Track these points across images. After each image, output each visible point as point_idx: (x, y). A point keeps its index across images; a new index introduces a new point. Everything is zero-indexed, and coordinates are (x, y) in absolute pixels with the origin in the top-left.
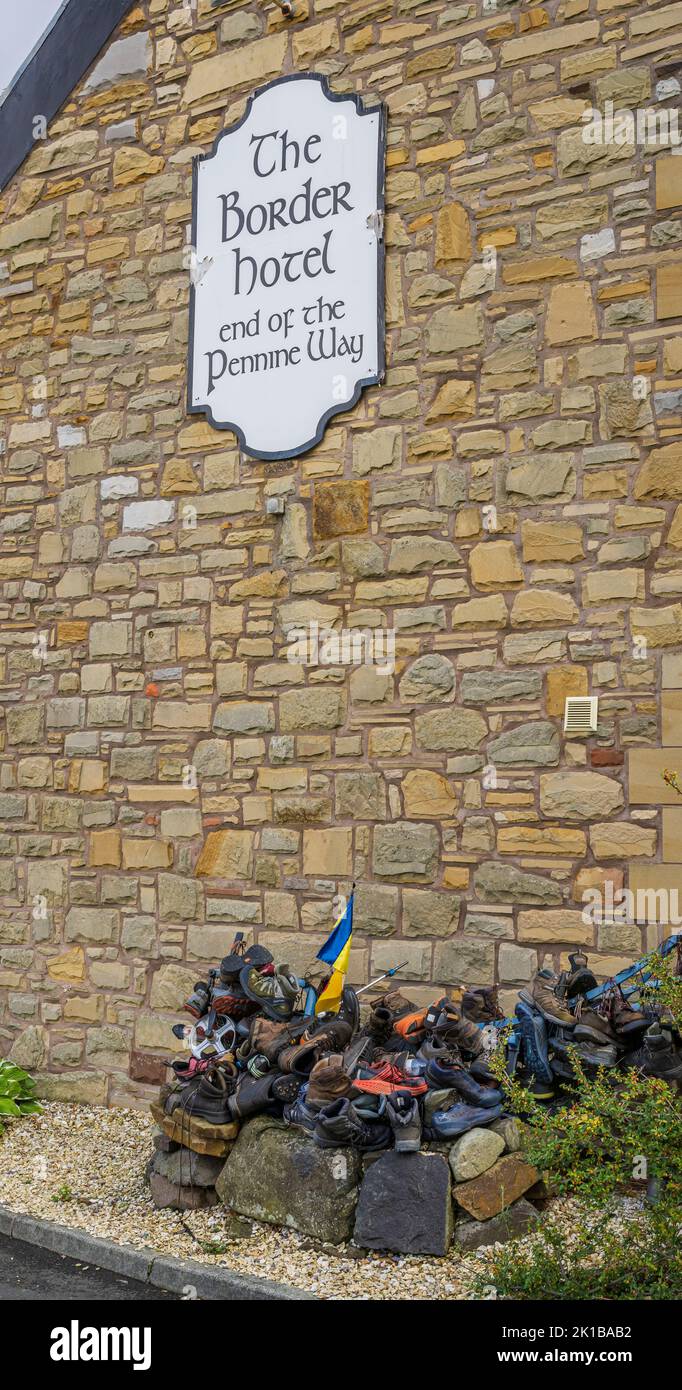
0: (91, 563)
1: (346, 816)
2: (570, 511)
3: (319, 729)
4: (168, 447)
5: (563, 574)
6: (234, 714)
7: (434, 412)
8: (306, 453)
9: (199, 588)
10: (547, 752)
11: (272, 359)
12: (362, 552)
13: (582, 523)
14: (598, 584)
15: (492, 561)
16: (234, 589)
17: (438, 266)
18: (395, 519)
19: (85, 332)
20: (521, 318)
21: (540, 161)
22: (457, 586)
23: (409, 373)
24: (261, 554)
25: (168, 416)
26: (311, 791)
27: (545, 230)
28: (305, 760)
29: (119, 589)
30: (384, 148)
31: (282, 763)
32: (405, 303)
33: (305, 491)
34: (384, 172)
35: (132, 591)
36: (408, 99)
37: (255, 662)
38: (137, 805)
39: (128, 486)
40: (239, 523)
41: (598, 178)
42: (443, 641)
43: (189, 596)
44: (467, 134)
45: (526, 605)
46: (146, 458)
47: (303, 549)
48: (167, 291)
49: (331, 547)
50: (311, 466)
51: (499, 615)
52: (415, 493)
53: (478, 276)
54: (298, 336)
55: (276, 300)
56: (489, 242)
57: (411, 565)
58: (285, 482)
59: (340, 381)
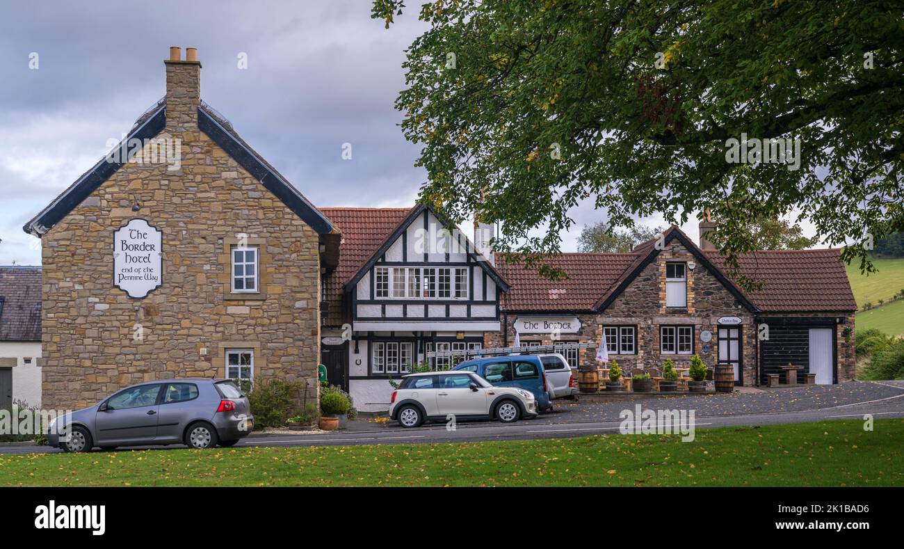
0: (86, 316)
1: (154, 370)
2: (201, 315)
3: (148, 353)
4: (108, 293)
5: (200, 327)
6: (126, 350)
7: (173, 293)
8: (144, 298)
9: (118, 324)
10: (197, 358)
11: (136, 278)
12: (157, 319)
13: (204, 318)
14: (206, 329)
15: (185, 323)
16: (126, 325)
17: (174, 265)
18: (165, 313)
19: (82, 263)
20: (192, 278)
21: (195, 249)
22: (178, 327)
23: (168, 285)
24: (132, 318)
25: (108, 286)
26: (145, 366)
27: (197, 263)
28: (144, 359)
29: (94, 322)
30: (162, 239)
31: (139, 360)
32: (167, 271)
33: (143, 306)
34: (162, 244)
35: (97, 323)
36: (168, 230)
38: (100, 369)
39: (97, 300)
40: (127, 311)
41: (207, 255)
42: (175, 337)
43: (114, 325)
44: (180, 240)
45: (192, 331)
46: (101, 294)
47: (143, 318)
48: (106, 258)
49: (150, 318)
50: (145, 301)
51: (187, 333)
52: (169, 309)
53: (182, 269)
54: (142, 274)
55: (136, 265)
56: (185, 262)
57: (168, 323)
58: (139, 304)
59: (152, 285)
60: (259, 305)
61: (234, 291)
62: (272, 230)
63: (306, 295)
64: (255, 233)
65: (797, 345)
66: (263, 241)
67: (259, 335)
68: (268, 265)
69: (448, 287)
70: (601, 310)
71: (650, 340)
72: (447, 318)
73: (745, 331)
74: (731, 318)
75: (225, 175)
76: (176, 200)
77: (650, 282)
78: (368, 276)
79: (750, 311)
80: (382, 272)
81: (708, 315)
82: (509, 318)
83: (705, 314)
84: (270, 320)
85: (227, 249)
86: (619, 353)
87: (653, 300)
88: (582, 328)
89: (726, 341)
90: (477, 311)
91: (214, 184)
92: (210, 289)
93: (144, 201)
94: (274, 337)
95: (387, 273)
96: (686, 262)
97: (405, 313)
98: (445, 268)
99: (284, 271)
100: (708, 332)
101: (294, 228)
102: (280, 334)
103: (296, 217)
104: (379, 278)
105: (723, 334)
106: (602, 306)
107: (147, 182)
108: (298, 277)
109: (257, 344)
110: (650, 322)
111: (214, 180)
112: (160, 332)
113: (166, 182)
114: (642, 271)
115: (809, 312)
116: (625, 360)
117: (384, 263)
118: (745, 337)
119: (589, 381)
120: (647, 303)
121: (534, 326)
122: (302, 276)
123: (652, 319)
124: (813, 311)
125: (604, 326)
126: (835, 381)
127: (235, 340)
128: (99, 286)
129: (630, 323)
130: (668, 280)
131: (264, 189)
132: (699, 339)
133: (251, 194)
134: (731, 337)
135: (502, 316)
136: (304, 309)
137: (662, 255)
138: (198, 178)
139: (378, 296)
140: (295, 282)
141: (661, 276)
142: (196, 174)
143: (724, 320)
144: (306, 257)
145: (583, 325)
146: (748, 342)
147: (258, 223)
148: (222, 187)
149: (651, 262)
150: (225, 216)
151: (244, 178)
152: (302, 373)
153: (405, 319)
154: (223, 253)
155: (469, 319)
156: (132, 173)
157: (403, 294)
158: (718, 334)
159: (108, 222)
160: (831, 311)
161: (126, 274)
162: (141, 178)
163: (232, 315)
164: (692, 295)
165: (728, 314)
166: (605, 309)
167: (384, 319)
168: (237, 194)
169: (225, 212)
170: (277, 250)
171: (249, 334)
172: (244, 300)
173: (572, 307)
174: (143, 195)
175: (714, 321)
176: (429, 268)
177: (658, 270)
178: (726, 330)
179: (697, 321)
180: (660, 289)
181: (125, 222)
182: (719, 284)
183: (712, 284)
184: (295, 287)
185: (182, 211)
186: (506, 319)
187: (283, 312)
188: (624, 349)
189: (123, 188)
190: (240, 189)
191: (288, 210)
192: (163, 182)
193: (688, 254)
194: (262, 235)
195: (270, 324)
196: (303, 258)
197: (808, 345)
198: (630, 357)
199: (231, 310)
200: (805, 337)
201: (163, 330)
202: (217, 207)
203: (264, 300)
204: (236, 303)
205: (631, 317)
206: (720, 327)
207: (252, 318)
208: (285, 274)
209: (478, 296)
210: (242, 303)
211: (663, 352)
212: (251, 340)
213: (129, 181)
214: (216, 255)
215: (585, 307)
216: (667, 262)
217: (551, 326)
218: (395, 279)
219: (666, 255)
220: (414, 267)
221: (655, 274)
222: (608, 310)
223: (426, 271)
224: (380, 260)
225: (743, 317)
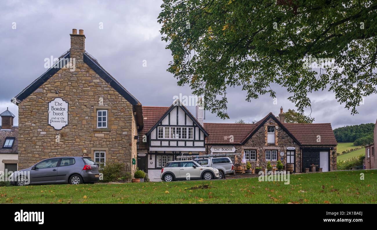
0: (37, 137)
2: (84, 137)
3: (62, 152)
4: (46, 127)
5: (84, 142)
6: (53, 151)
7: (73, 128)
8: (61, 130)
9: (50, 140)
10: (82, 154)
11: (57, 122)
12: (66, 138)
13: (85, 138)
14: (86, 142)
15: (78, 140)
16: (53, 140)
17: (73, 117)
18: (69, 136)
19: (35, 115)
20: (80, 122)
21: (82, 110)
22: (75, 142)
23: (71, 125)
24: (56, 138)
25: (46, 125)
27: (83, 116)
28: (61, 155)
29: (40, 139)
30: (68, 106)
31: (58, 155)
32: (70, 119)
34: (68, 108)
35: (42, 140)
36: (71, 103)
37: (55, 147)
38: (42, 158)
39: (41, 130)
40: (53, 135)
41: (87, 113)
42: (73, 146)
43: (48, 140)
44: (75, 107)
45: (81, 143)
46: (43, 128)
48: (45, 113)
49: (63, 138)
50: (61, 131)
51: (78, 144)
52: (71, 134)
53: (77, 118)
54: (60, 120)
55: (58, 116)
56: (78, 116)
57: (71, 140)
58: (59, 132)
59: (64, 124)
60: (108, 133)
61: (98, 127)
62: (114, 103)
63: (127, 130)
64: (107, 104)
65: (315, 157)
66: (110, 108)
67: (108, 145)
68: (112, 117)
69: (186, 135)
71: (261, 155)
72: (185, 146)
73: (296, 152)
74: (291, 147)
75: (94, 81)
76: (74, 90)
77: (262, 133)
78: (155, 130)
79: (298, 145)
80: (161, 129)
81: (283, 146)
82: (209, 146)
83: (282, 146)
84: (112, 139)
85: (95, 110)
86: (250, 160)
87: (262, 141)
88: (236, 150)
89: (290, 156)
90: (196, 144)
91: (90, 84)
92: (88, 126)
93: (61, 91)
94: (114, 146)
96: (275, 127)
97: (169, 144)
98: (184, 127)
99: (118, 120)
100: (283, 152)
101: (123, 103)
102: (117, 145)
103: (123, 98)
104: (159, 131)
105: (288, 153)
106: (244, 142)
107: (62, 83)
108: (124, 122)
109: (107, 149)
110: (261, 149)
111: (90, 82)
112: (67, 143)
113: (70, 83)
114: (258, 130)
116: (252, 163)
117: (161, 125)
118: (296, 154)
119: (239, 169)
120: (260, 142)
121: (218, 150)
122: (126, 122)
123: (262, 147)
124: (321, 145)
125: (244, 150)
126: (329, 171)
127: (98, 147)
128: (42, 125)
129: (254, 149)
130: (268, 133)
131: (110, 87)
132: (280, 155)
133: (105, 89)
134: (291, 154)
135: (206, 146)
136: (126, 135)
137: (266, 123)
138: (84, 82)
139: (159, 138)
140: (123, 124)
141: (266, 131)
142: (83, 80)
143: (289, 148)
144: (127, 114)
146: (298, 156)
147: (108, 100)
148: (93, 86)
149: (262, 126)
150: (94, 97)
151: (102, 82)
152: (125, 161)
153: (169, 146)
154: (93, 112)
155: (193, 147)
156: (56, 79)
157: (168, 137)
158: (286, 153)
159: (46, 99)
160: (328, 145)
161: (53, 120)
162: (60, 81)
163: (97, 137)
164: (277, 139)
165: (290, 146)
166: (244, 144)
167: (161, 146)
168: (99, 89)
169: (95, 96)
170: (115, 111)
171: (104, 145)
172: (102, 131)
173: (232, 143)
174: (61, 88)
175: (285, 148)
176: (179, 127)
177: (264, 129)
178: (290, 152)
179: (279, 148)
180: (265, 136)
181: (53, 99)
182: (287, 135)
183: (284, 135)
184: (123, 126)
185: (77, 95)
186: (207, 147)
187: (118, 136)
188: (252, 158)
189: (52, 85)
190: (101, 87)
191: (120, 95)
192: (69, 83)
193: (276, 123)
194: (109, 105)
195: (112, 141)
196: (126, 114)
197: (319, 157)
198: (254, 162)
199: (97, 135)
200: (318, 155)
201: (68, 143)
202: (91, 93)
203: (110, 131)
204: (98, 132)
205: (255, 146)
206: (287, 150)
207: (105, 138)
208: (118, 121)
209: (197, 138)
210: (101, 132)
211: (266, 160)
212: (105, 147)
213: (55, 82)
214: (91, 113)
215: (237, 143)
216: (268, 126)
217: (224, 150)
218: (166, 131)
219: (267, 124)
220: (173, 127)
221: (263, 131)
222: (246, 144)
223: (177, 129)
224: (160, 124)
225: (296, 147)
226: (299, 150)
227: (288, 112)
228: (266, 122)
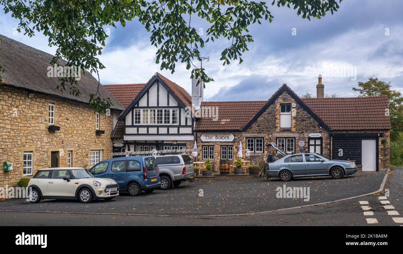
65: (354, 148)
69: (169, 118)
70: (245, 129)
72: (168, 134)
73: (323, 141)
74: (316, 134)
77: (271, 114)
78: (130, 113)
79: (327, 130)
80: (138, 111)
81: (303, 132)
82: (198, 134)
83: (301, 131)
86: (255, 152)
87: (273, 124)
88: (235, 139)
89: (314, 146)
90: (182, 131)
95: (140, 112)
96: (291, 104)
97: (148, 131)
98: (167, 109)
100: (302, 141)
104: (136, 115)
105: (312, 142)
110: (271, 136)
114: (267, 109)
115: (361, 130)
116: (257, 156)
117: (138, 107)
118: (324, 144)
119: (223, 168)
120: (269, 126)
121: (210, 138)
123: (272, 134)
124: (364, 130)
125: (246, 138)
126: (377, 170)
129: (260, 136)
130: (281, 113)
132: (298, 145)
134: (316, 144)
135: (195, 133)
137: (278, 100)
139: (136, 123)
141: (277, 111)
143: (311, 135)
145: (236, 137)
146: (325, 147)
149: (272, 104)
153: (148, 134)
155: (179, 134)
157: (147, 122)
158: (309, 142)
160: (374, 130)
164: (294, 121)
165: (314, 131)
166: (247, 129)
167: (138, 134)
173: (230, 128)
175: (306, 135)
176: (160, 109)
177: (275, 108)
178: (314, 140)
179: (296, 135)
180: (276, 118)
182: (309, 115)
183: (305, 115)
186: (196, 134)
188: (258, 150)
193: (292, 99)
197: (361, 149)
198: (260, 154)
200: (359, 144)
205: (261, 133)
206: (310, 139)
209: (183, 123)
215: (237, 128)
216: (280, 104)
217: (219, 138)
218: (144, 115)
219: (280, 100)
220: (153, 109)
221: (274, 111)
222: (249, 130)
223: (158, 111)
224: (136, 106)
225: (323, 134)
226: (328, 138)
227: (369, 82)
228: (278, 97)
